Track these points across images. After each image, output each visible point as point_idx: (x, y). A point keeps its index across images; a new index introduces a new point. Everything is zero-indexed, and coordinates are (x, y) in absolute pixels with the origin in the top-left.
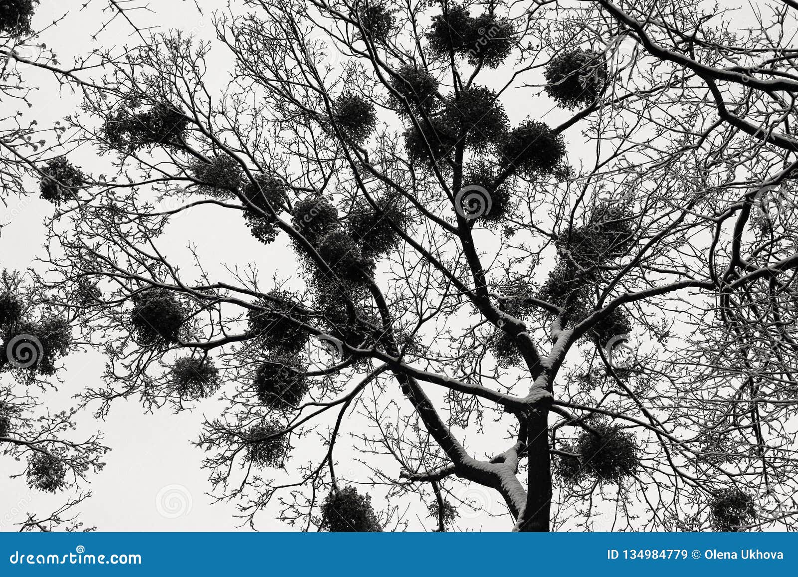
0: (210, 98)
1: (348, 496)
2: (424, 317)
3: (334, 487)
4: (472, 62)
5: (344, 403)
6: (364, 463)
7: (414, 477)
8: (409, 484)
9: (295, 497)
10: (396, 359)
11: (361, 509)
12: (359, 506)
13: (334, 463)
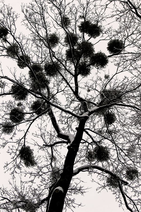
0: (16, 29)
1: (27, 148)
2: (59, 91)
3: (24, 145)
4: (89, 36)
5: (33, 121)
6: (34, 141)
7: (46, 145)
8: (45, 147)
9: (13, 147)
10: (48, 100)
11: (30, 152)
12: (30, 151)
13: (26, 138)
